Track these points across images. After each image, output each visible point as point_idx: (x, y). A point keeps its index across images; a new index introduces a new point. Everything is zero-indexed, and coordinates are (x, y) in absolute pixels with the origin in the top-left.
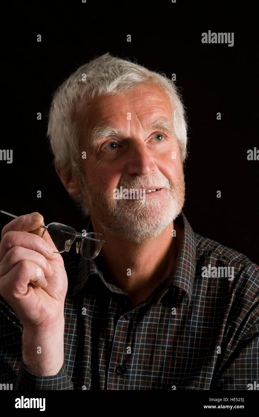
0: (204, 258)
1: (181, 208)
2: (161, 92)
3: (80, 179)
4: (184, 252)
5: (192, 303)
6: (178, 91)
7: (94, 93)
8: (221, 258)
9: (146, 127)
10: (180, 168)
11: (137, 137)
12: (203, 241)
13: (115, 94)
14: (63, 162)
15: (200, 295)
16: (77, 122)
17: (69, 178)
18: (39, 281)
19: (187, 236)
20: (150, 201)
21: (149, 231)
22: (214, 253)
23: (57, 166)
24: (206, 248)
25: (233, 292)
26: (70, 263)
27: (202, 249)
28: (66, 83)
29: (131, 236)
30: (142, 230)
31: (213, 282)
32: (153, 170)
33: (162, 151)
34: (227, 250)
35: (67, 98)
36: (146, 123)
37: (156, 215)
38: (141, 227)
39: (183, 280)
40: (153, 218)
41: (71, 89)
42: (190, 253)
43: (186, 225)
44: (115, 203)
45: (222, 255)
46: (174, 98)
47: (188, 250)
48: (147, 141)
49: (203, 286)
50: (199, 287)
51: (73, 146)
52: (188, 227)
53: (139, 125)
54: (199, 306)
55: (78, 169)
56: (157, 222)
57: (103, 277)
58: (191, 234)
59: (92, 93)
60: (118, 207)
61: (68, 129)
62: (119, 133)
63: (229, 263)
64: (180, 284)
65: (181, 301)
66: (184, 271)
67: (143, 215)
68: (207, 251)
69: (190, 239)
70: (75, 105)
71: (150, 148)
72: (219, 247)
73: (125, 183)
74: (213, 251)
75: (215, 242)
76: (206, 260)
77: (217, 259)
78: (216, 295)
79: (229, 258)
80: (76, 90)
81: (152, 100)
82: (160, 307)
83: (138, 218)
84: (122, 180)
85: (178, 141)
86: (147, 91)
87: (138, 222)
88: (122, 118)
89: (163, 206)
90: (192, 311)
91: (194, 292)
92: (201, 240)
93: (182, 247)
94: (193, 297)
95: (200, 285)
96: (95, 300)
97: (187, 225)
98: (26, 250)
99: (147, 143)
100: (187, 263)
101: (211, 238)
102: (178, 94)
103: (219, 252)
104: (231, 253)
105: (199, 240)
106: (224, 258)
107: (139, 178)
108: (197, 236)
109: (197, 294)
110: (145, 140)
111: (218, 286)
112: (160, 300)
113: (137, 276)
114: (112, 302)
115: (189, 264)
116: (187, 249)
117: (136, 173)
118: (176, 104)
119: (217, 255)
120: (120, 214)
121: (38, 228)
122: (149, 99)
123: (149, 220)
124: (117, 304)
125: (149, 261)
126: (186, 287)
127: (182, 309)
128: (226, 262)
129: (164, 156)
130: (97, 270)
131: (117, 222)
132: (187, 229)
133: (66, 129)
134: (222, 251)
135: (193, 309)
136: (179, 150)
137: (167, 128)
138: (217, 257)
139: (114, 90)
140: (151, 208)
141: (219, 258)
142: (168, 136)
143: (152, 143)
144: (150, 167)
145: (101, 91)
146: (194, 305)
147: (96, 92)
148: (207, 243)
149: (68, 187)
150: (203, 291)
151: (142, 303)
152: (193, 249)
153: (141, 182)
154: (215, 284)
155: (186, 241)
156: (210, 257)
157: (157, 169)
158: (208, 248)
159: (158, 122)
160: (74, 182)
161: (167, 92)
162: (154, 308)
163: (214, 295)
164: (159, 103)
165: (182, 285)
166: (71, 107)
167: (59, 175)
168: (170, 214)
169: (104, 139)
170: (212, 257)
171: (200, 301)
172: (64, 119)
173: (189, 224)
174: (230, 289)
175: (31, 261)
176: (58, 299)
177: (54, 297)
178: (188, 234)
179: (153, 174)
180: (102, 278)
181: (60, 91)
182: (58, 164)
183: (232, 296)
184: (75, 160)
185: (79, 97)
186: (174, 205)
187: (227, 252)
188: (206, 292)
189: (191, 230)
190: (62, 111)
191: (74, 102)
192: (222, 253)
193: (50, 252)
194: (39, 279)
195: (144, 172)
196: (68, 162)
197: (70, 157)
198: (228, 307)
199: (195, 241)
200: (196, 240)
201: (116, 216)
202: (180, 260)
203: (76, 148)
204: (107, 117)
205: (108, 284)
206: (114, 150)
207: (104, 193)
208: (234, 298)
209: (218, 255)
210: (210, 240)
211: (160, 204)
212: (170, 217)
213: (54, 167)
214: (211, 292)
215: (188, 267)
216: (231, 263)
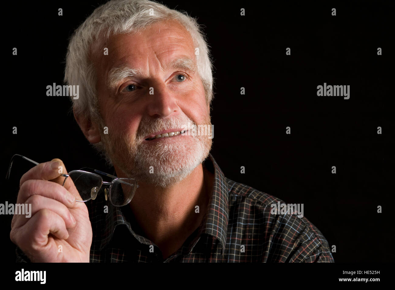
0: (238, 204)
1: (208, 151)
2: (181, 29)
3: (99, 125)
4: (216, 198)
5: (227, 252)
6: (201, 29)
7: (109, 32)
8: (256, 204)
9: (166, 67)
10: (205, 109)
11: (157, 77)
12: (236, 186)
13: (131, 33)
14: (81, 108)
15: (235, 243)
16: (93, 64)
17: (89, 125)
18: (59, 232)
19: (218, 181)
20: (173, 144)
21: (173, 176)
22: (248, 199)
23: (75, 113)
24: (239, 194)
25: (270, 238)
26: (96, 217)
27: (235, 195)
28: (82, 26)
29: (156, 182)
30: (166, 175)
31: (248, 229)
32: (175, 111)
33: (185, 91)
34: (262, 195)
35: (82, 40)
36: (166, 62)
37: (180, 159)
38: (165, 171)
39: (215, 228)
40: (177, 161)
41: (86, 30)
42: (222, 199)
43: (216, 170)
44: (136, 148)
45: (256, 200)
46: (196, 36)
47: (220, 195)
48: (168, 81)
49: (238, 234)
50: (234, 235)
51: (90, 90)
52: (219, 172)
53: (158, 65)
54: (235, 255)
55: (96, 114)
56: (182, 166)
57: (132, 228)
58: (222, 179)
59: (107, 32)
60: (139, 151)
61: (84, 72)
62: (137, 73)
63: (264, 208)
64: (212, 232)
65: (215, 251)
66: (216, 218)
67: (166, 159)
68: (240, 197)
69: (221, 184)
70: (90, 46)
71: (171, 89)
72: (254, 192)
73: (145, 126)
74: (246, 197)
75: (249, 187)
76: (239, 206)
77: (251, 204)
78: (252, 242)
79: (264, 203)
80: (91, 32)
81: (171, 38)
82: (193, 258)
83: (160, 162)
84: (143, 123)
85: (203, 81)
86: (166, 28)
87: (161, 167)
88: (140, 58)
89: (188, 149)
90: (228, 260)
91: (228, 241)
92: (233, 185)
93: (213, 193)
94: (227, 246)
95: (234, 233)
96: (124, 254)
97: (218, 170)
98: (46, 199)
99: (168, 83)
100: (219, 209)
101: (245, 183)
102: (200, 33)
103: (254, 198)
104: (266, 198)
105: (232, 185)
106: (259, 203)
107: (160, 120)
108: (229, 182)
109: (231, 243)
110: (166, 81)
111: (254, 233)
112: (192, 250)
113: (166, 225)
114: (141, 255)
115: (221, 211)
116: (218, 195)
117: (156, 115)
118: (198, 42)
119: (251, 200)
120: (142, 159)
121: (59, 176)
122: (168, 36)
123: (173, 164)
124: (146, 257)
125: (177, 209)
126: (219, 235)
127: (216, 259)
128: (261, 207)
129: (186, 96)
130: (124, 220)
131: (139, 168)
132: (218, 173)
133: (82, 72)
134: (256, 196)
135: (229, 258)
136: (204, 91)
137: (188, 67)
138: (251, 203)
139: (130, 28)
140: (175, 151)
141: (253, 203)
142: (190, 75)
143: (174, 83)
144: (172, 108)
145: (116, 30)
146: (229, 254)
147: (111, 31)
148: (240, 189)
149: (88, 135)
150: (238, 239)
151: (174, 254)
152: (226, 195)
153: (163, 124)
154: (250, 231)
155: (217, 186)
156: (244, 203)
157: (180, 111)
158: (241, 193)
159: (179, 61)
160: (93, 129)
161: (188, 30)
162: (186, 259)
163: (250, 242)
164: (180, 41)
165: (215, 232)
166: (86, 49)
167: (78, 123)
168: (196, 158)
169: (122, 81)
170: (246, 202)
171: (235, 249)
172: (80, 62)
173: (220, 169)
174: (266, 235)
175: (51, 210)
176: (82, 251)
177: (77, 248)
178: (218, 179)
179: (176, 116)
180: (130, 229)
181: (76, 34)
182: (76, 111)
183: (269, 242)
184: (93, 105)
185: (94, 38)
186: (201, 147)
187: (262, 197)
188: (241, 240)
189: (223, 175)
190: (78, 54)
191: (89, 44)
192: (256, 198)
193: (72, 201)
194: (59, 230)
195: (165, 113)
196: (86, 109)
197: (88, 103)
198: (265, 254)
199: (226, 186)
200: (228, 186)
201: (137, 162)
202: (211, 206)
203: (93, 92)
204: (125, 57)
205: (137, 235)
206: (132, 92)
207: (123, 137)
208: (271, 245)
209: (253, 200)
210: (243, 185)
211: (185, 147)
212: (196, 161)
213: (72, 114)
214: (247, 239)
215: (220, 214)
216: (266, 208)
